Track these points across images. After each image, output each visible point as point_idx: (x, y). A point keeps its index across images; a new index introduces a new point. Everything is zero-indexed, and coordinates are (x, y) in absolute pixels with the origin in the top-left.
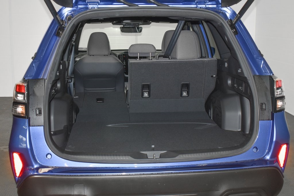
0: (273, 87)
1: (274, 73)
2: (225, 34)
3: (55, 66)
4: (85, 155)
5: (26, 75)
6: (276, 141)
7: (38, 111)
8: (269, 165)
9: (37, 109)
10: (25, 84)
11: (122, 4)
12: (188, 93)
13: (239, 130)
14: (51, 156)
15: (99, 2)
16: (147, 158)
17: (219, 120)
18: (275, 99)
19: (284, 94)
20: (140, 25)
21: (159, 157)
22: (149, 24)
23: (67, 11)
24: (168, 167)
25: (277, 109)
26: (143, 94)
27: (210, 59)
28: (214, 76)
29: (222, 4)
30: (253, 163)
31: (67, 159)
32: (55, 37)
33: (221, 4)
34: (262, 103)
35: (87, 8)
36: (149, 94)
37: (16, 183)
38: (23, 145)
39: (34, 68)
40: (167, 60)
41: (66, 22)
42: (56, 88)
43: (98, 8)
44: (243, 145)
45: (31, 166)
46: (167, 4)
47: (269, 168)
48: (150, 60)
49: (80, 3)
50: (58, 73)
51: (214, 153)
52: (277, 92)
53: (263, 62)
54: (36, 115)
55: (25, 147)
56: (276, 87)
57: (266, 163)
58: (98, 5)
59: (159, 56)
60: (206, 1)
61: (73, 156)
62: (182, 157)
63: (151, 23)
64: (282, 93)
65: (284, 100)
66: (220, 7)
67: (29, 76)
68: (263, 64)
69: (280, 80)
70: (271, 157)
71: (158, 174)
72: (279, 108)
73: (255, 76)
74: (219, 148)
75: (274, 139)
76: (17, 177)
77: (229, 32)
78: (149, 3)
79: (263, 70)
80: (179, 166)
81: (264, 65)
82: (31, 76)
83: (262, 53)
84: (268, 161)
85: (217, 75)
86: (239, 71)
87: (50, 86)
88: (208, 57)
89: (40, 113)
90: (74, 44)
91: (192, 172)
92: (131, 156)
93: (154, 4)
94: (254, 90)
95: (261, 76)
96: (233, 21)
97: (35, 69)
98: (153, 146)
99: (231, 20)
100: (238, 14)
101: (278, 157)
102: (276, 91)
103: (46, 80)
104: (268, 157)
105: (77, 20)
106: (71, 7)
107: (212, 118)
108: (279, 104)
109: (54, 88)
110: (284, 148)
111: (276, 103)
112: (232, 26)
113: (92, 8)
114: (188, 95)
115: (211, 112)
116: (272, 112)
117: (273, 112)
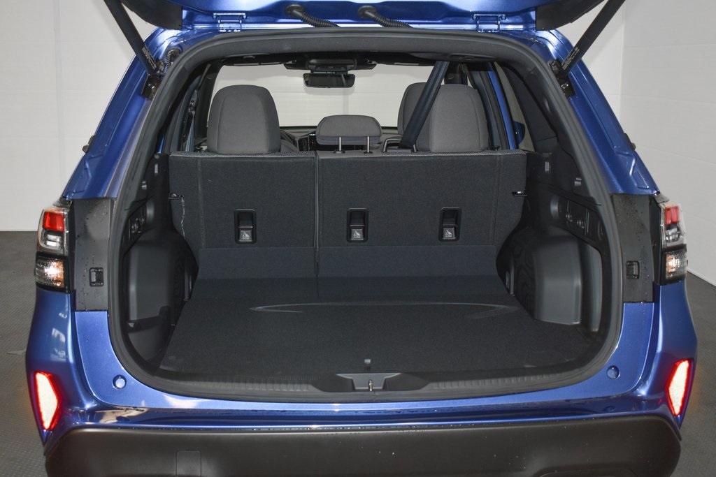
0: (659, 223)
1: (660, 189)
2: (545, 95)
3: (137, 167)
4: (205, 381)
5: (68, 190)
6: (663, 353)
7: (94, 274)
8: (646, 409)
9: (92, 270)
10: (63, 211)
11: (300, 21)
12: (457, 233)
13: (575, 323)
14: (126, 381)
15: (245, 17)
16: (354, 389)
17: (528, 298)
18: (662, 254)
19: (685, 240)
20: (350, 70)
21: (381, 388)
22: (371, 66)
23: (167, 38)
24: (401, 413)
25: (667, 276)
26: (349, 234)
27: (512, 151)
28: (519, 192)
29: (537, 21)
30: (606, 404)
31: (164, 389)
32: (139, 99)
33: (535, 22)
34: (630, 262)
35: (216, 31)
36: (365, 234)
37: (44, 444)
38: (59, 353)
39: (87, 172)
40: (406, 153)
41: (165, 65)
42: (143, 220)
43: (242, 30)
44: (583, 360)
45: (77, 406)
46: (405, 21)
47: (645, 418)
48: (366, 153)
49: (199, 18)
50: (144, 184)
51: (513, 380)
52: (668, 236)
53: (634, 162)
54: (91, 285)
55: (64, 360)
56: (665, 222)
57: (640, 407)
58: (242, 23)
59: (388, 145)
60: (500, 15)
61: (175, 382)
62: (437, 388)
63: (375, 65)
64: (679, 237)
65: (684, 253)
66: (533, 29)
67: (76, 192)
68: (634, 167)
69: (675, 205)
70: (651, 392)
71: (377, 429)
72: (671, 273)
73: (614, 196)
74: (527, 366)
75: (659, 349)
76: (45, 431)
77: (555, 91)
78: (363, 20)
79: (633, 180)
80: (428, 410)
81: (637, 170)
82: (81, 192)
83: (632, 141)
84: (644, 400)
85: (527, 191)
86: (577, 183)
87: (124, 215)
88: (508, 147)
89: (100, 279)
90: (193, 113)
91: (459, 424)
92: (315, 385)
93: (375, 21)
94: (613, 229)
95: (629, 196)
96: (562, 64)
97: (90, 174)
98: (368, 361)
99: (558, 61)
100: (576, 46)
101: (667, 392)
102: (664, 232)
103: (115, 202)
104: (643, 392)
105: (191, 59)
106: (178, 29)
107: (512, 293)
108: (673, 263)
109: (137, 219)
110: (683, 368)
111: (665, 262)
112: (562, 76)
113: (227, 30)
114: (455, 236)
115: (511, 278)
116: (653, 283)
117: (658, 284)
